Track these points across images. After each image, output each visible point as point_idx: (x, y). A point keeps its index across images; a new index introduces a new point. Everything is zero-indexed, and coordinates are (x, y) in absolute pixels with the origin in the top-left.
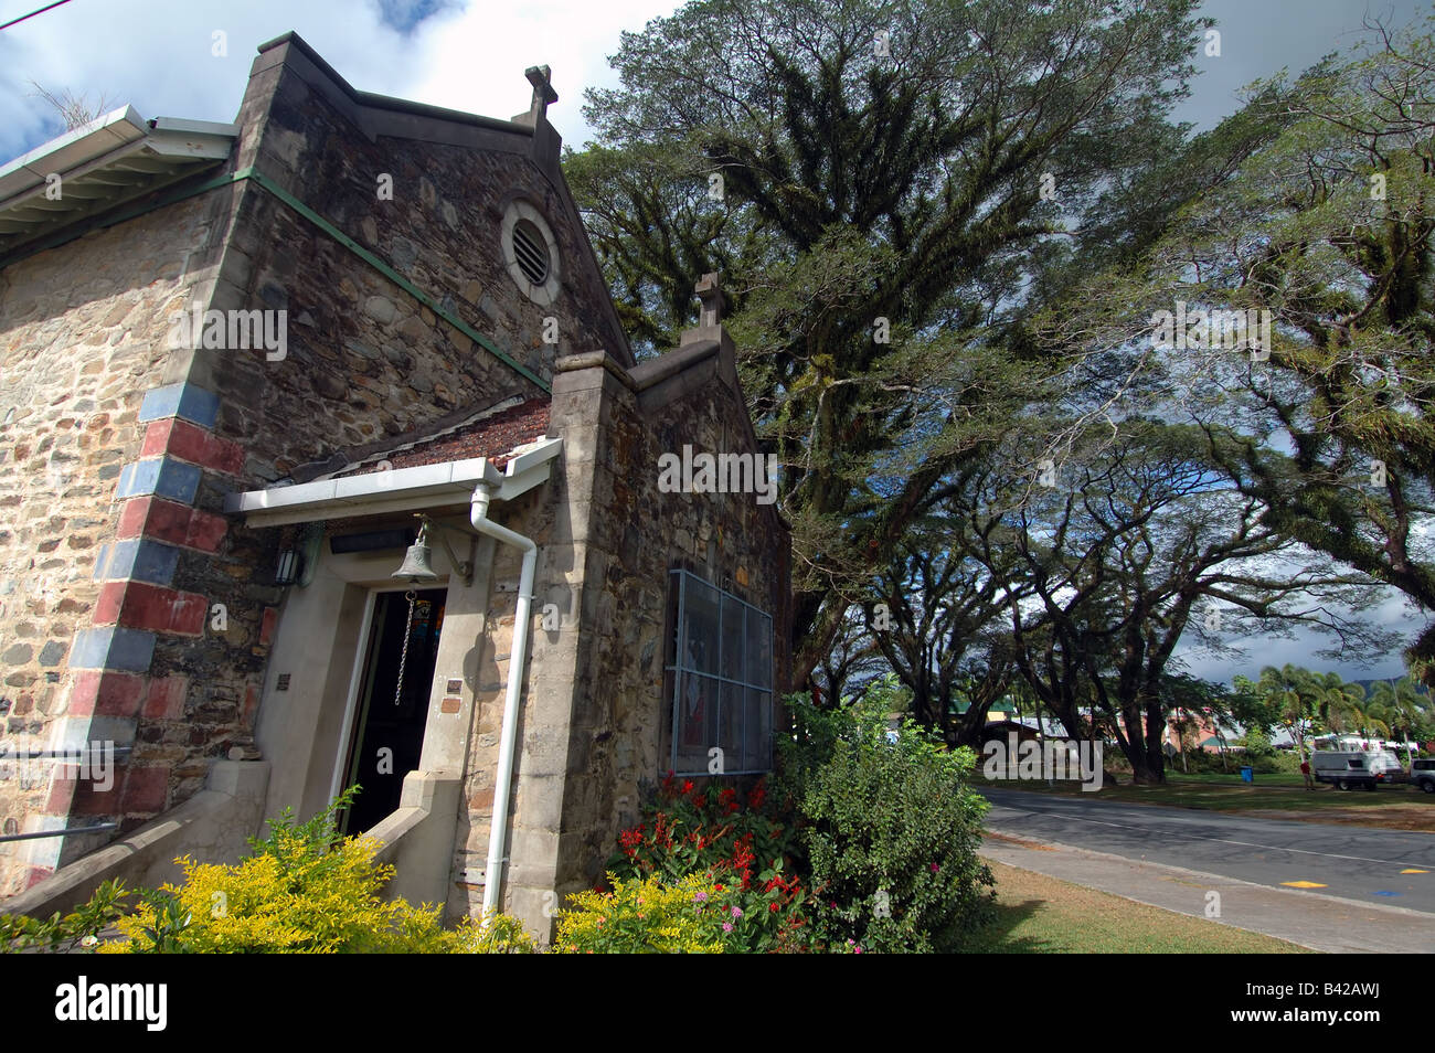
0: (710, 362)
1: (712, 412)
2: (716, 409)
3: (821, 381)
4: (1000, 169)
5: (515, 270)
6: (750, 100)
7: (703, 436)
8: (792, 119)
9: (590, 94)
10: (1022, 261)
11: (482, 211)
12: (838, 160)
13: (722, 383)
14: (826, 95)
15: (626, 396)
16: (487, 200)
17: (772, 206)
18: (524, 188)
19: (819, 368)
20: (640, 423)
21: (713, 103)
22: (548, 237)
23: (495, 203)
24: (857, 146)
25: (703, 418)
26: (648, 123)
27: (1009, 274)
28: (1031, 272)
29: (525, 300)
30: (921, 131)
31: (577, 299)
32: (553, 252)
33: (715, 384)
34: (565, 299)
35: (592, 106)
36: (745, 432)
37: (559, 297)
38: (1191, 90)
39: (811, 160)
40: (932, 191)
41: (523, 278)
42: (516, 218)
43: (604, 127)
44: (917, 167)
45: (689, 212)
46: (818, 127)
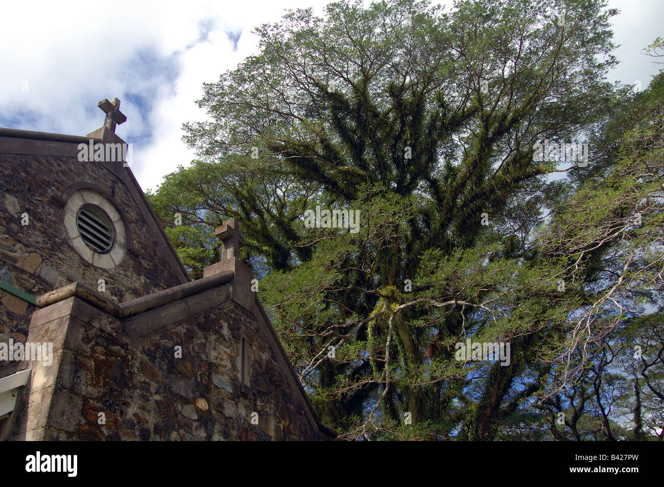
0: (223, 288)
1: (225, 331)
2: (230, 328)
3: (389, 308)
4: (494, 134)
5: (79, 244)
6: (306, 116)
7: (213, 354)
8: (339, 125)
9: (187, 127)
10: (538, 199)
11: (46, 200)
12: (377, 145)
13: (237, 306)
14: (360, 105)
15: (104, 321)
16: (51, 192)
17: (335, 184)
18: (89, 181)
19: (386, 297)
20: (124, 346)
21: (281, 121)
22: (113, 215)
23: (59, 194)
24: (388, 135)
25: (214, 337)
26: (235, 141)
27: (530, 211)
28: (548, 206)
29: (87, 265)
30: (434, 119)
31: (143, 261)
32: (119, 227)
33: (229, 306)
34: (132, 262)
35: (189, 135)
36: (270, 348)
37: (124, 261)
38: (617, 59)
39: (357, 150)
40: (456, 159)
41: (87, 249)
42: (81, 204)
43: (201, 147)
44: (436, 143)
45: (280, 200)
46: (358, 126)
